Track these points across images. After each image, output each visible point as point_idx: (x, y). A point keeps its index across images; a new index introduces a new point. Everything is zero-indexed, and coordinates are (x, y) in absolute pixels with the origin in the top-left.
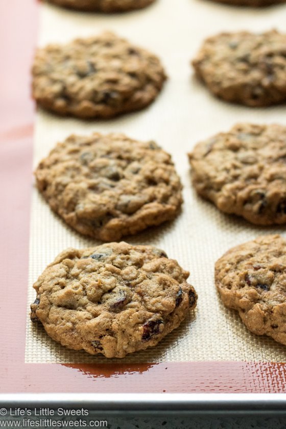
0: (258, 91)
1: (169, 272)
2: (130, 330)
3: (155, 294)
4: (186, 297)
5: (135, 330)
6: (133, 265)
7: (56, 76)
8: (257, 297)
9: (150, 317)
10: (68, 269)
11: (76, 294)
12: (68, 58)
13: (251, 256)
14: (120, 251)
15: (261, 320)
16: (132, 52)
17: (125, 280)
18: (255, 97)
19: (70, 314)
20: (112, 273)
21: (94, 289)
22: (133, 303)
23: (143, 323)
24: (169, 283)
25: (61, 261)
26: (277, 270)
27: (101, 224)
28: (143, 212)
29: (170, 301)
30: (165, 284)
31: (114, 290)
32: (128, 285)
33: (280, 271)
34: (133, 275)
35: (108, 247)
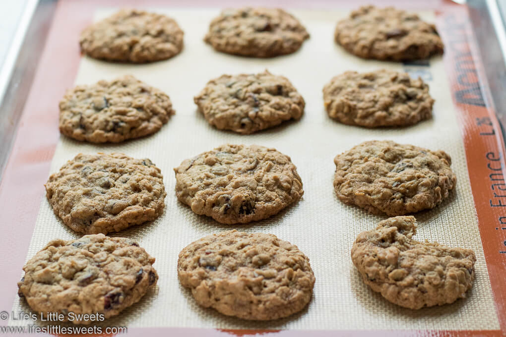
0: (245, 120)
1: (135, 257)
2: (93, 301)
3: (119, 273)
4: (146, 276)
5: (98, 300)
6: (105, 250)
7: (76, 110)
8: (205, 276)
9: (112, 290)
10: (51, 254)
11: (53, 272)
12: (90, 96)
13: (207, 244)
14: (96, 240)
15: (206, 294)
16: (143, 91)
17: (96, 262)
18: (243, 125)
19: (47, 288)
20: (86, 256)
21: (68, 268)
22: (99, 280)
23: (104, 295)
24: (131, 264)
25: (47, 248)
26: (225, 254)
27: (91, 222)
28: (125, 212)
29: (131, 278)
30: (129, 265)
31: (85, 270)
32: (98, 266)
33: (227, 255)
34: (103, 258)
35: (88, 237)
